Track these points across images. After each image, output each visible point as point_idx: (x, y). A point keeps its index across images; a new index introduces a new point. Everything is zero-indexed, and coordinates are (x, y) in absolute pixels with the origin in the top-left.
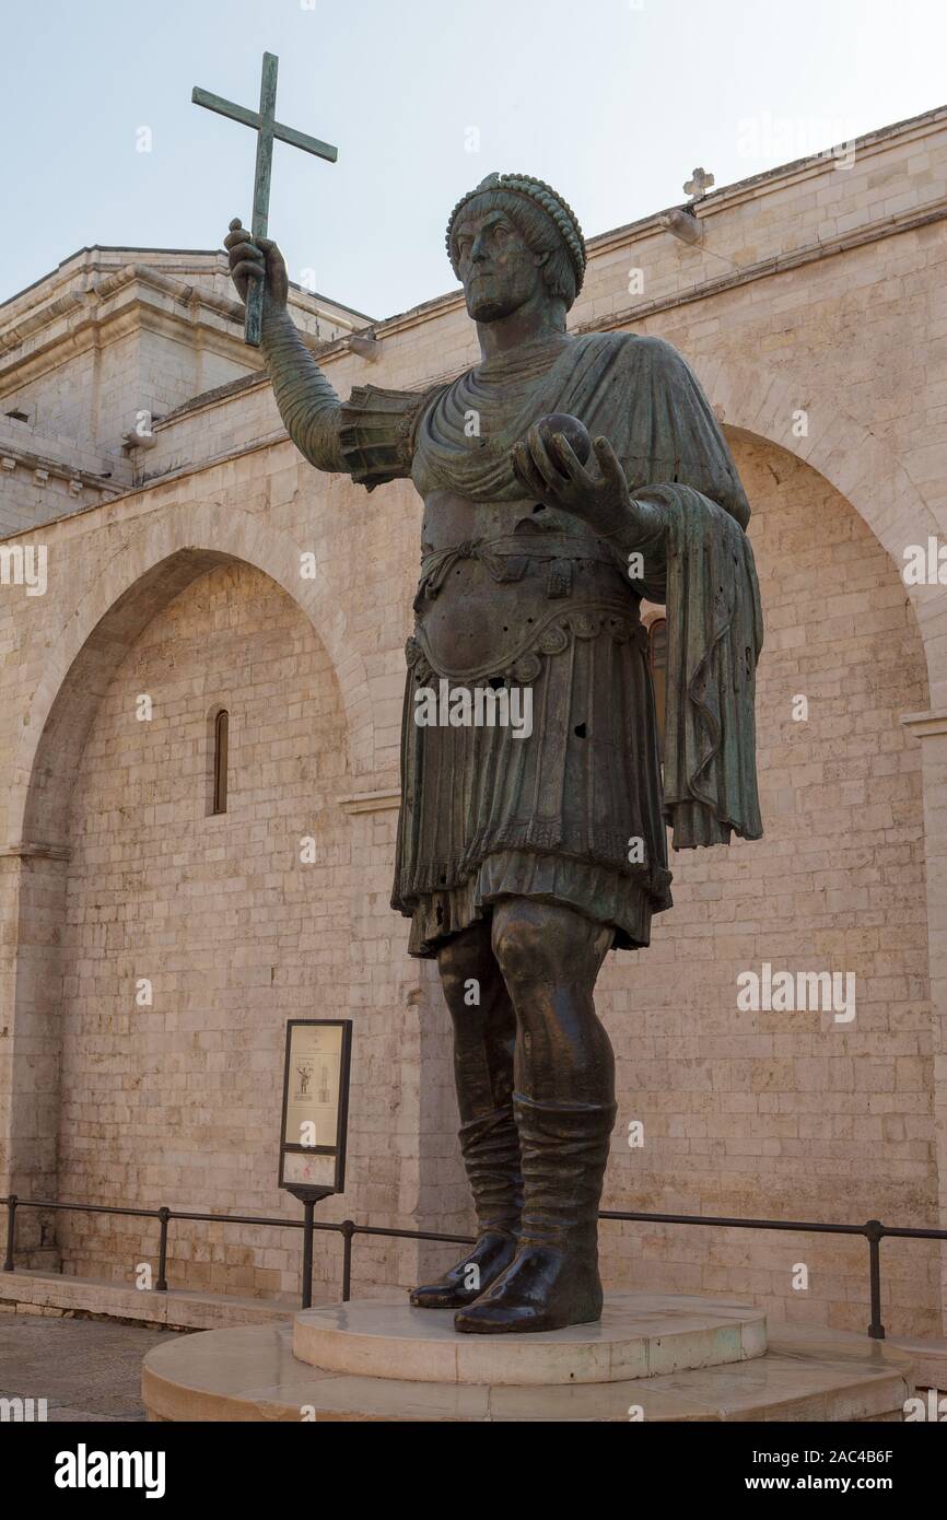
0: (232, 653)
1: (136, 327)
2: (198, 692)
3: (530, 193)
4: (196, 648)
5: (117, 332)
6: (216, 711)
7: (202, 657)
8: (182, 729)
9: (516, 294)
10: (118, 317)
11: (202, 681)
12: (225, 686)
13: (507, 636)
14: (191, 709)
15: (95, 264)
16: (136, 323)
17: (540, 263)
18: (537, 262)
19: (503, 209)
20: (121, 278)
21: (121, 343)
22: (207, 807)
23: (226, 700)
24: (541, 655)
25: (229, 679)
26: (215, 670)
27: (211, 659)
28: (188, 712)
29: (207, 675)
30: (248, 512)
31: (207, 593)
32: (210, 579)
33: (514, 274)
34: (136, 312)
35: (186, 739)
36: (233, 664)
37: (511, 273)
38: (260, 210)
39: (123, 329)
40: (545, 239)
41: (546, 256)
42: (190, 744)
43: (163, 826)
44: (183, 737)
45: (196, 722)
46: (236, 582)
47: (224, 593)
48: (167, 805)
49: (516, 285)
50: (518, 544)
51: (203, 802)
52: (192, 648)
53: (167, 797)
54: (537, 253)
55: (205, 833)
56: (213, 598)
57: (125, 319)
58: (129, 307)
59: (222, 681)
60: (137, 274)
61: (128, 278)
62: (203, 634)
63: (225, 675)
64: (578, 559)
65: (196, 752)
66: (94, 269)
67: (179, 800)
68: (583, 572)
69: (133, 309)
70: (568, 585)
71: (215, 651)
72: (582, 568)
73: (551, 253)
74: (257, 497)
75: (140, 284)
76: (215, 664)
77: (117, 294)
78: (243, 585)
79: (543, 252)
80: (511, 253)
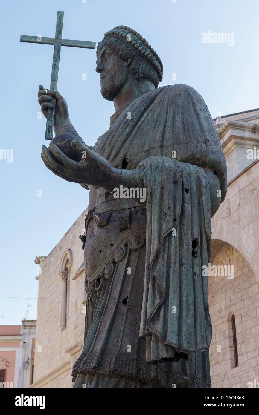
0: (233, 286)
1: (234, 147)
2: (223, 308)
3: (117, 33)
4: (220, 286)
5: (228, 151)
6: (231, 316)
7: (223, 290)
8: (219, 327)
9: (117, 82)
10: (227, 145)
11: (224, 302)
12: (233, 303)
13: (101, 255)
14: (221, 317)
15: (218, 125)
16: (234, 145)
17: (127, 65)
18: (126, 64)
19: (107, 45)
20: (224, 128)
21: (230, 155)
22: (232, 364)
23: (234, 310)
24: (114, 263)
25: (233, 299)
26: (228, 296)
27: (226, 291)
28: (220, 318)
29: (225, 299)
30: (224, 218)
31: (222, 260)
32: (222, 252)
33: (115, 73)
34: (233, 141)
35: (221, 331)
36: (234, 292)
37: (113, 73)
38: (54, 79)
39: (230, 149)
40: (126, 53)
41: (129, 60)
42: (222, 333)
43: (216, 376)
44: (220, 330)
45: (224, 322)
46: (232, 252)
47: (228, 259)
48: (217, 365)
49: (116, 78)
50: (107, 206)
51: (229, 361)
52: (219, 287)
53: (216, 361)
54: (124, 60)
55: (232, 377)
56: (224, 261)
57: (230, 145)
58: (230, 139)
59: (231, 301)
60: (229, 124)
61: (226, 127)
62: (223, 279)
63: (232, 298)
64: (135, 208)
65: (225, 338)
66: (217, 127)
67: (221, 362)
68: (138, 214)
69: (231, 139)
70: (128, 222)
71: (227, 287)
72: (137, 212)
73: (132, 58)
74: (226, 210)
75: (232, 128)
76: (228, 293)
77: (224, 135)
78: (234, 253)
79: (128, 58)
80: (112, 63)
